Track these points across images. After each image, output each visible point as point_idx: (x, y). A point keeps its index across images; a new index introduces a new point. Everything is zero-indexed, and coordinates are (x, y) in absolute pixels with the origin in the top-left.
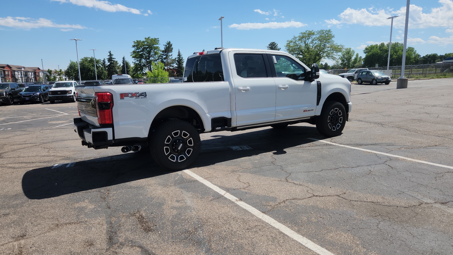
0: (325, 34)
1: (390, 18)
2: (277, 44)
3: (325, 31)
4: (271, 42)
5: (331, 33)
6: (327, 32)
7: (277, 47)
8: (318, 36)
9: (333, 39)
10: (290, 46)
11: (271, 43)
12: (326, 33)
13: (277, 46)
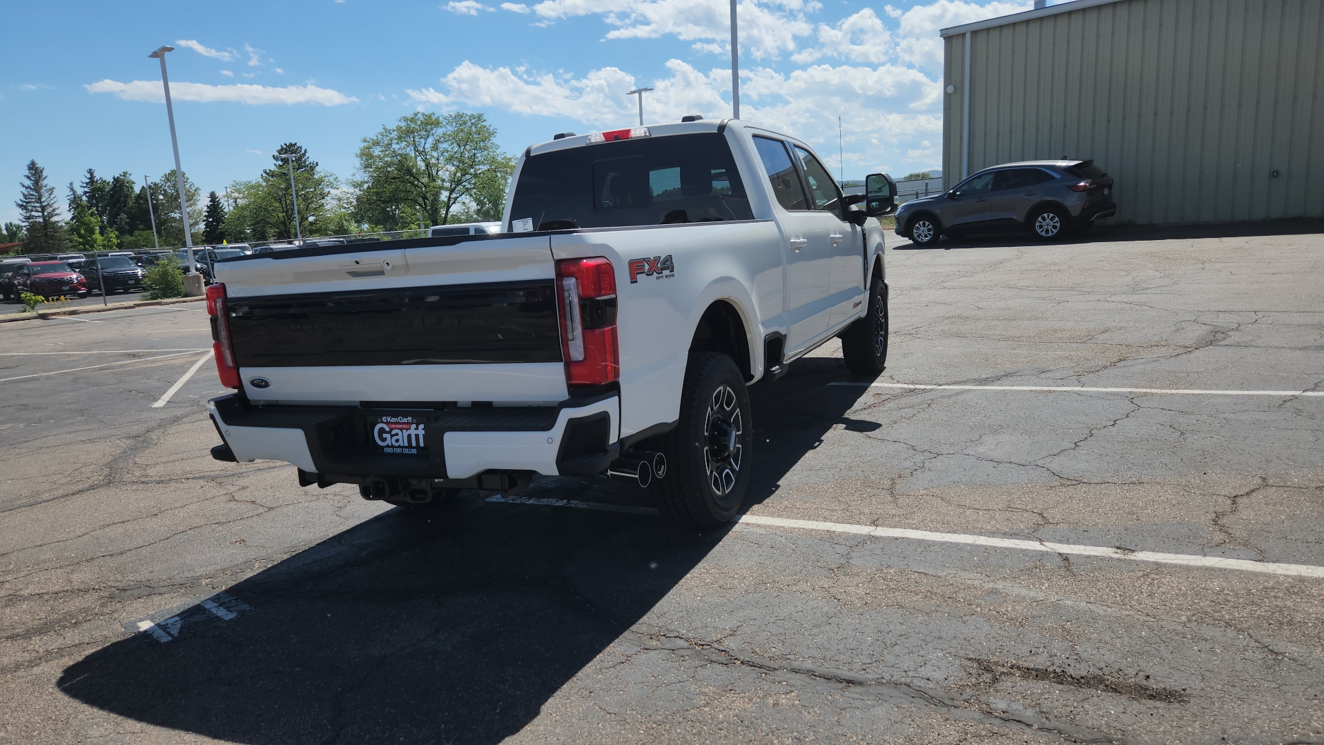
0: (469, 124)
1: (634, 92)
2: (305, 151)
3: (468, 118)
4: (285, 144)
5: (484, 124)
6: (473, 121)
7: (306, 157)
8: (450, 129)
9: (494, 140)
10: (370, 156)
11: (285, 147)
12: (472, 124)
13: (304, 154)
